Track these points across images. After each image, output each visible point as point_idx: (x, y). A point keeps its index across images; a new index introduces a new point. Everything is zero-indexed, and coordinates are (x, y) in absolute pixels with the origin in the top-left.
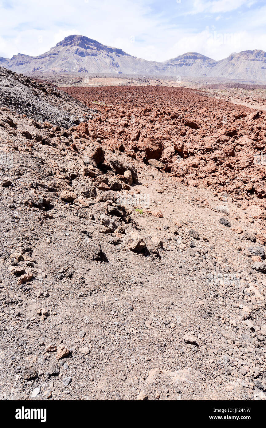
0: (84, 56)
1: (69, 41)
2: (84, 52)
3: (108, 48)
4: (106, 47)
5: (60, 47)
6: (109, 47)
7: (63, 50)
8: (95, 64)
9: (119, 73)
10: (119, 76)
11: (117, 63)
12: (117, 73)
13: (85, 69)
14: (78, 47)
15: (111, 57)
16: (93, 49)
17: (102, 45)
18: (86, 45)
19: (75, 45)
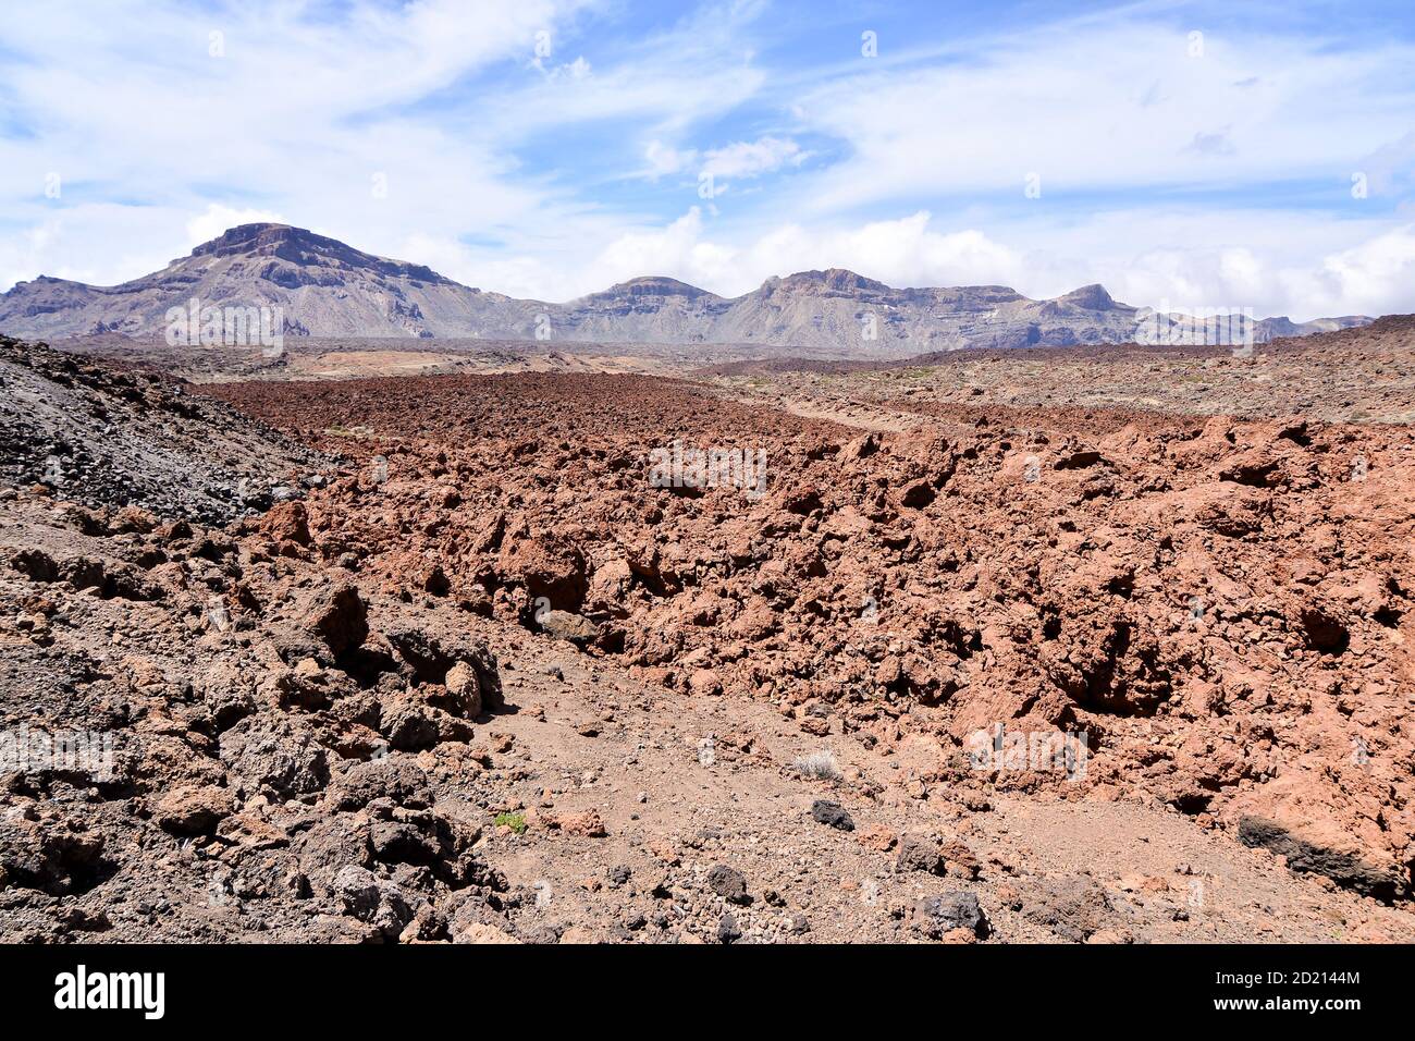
0: (297, 286)
1: (241, 241)
2: (297, 273)
3: (383, 264)
4: (375, 259)
5: (207, 260)
6: (386, 261)
7: (216, 267)
8: (336, 308)
9: (422, 335)
10: (424, 343)
11: (415, 306)
12: (416, 335)
13: (298, 324)
14: (274, 259)
15: (392, 289)
16: (327, 265)
17: (359, 253)
18: (305, 255)
19: (262, 252)
